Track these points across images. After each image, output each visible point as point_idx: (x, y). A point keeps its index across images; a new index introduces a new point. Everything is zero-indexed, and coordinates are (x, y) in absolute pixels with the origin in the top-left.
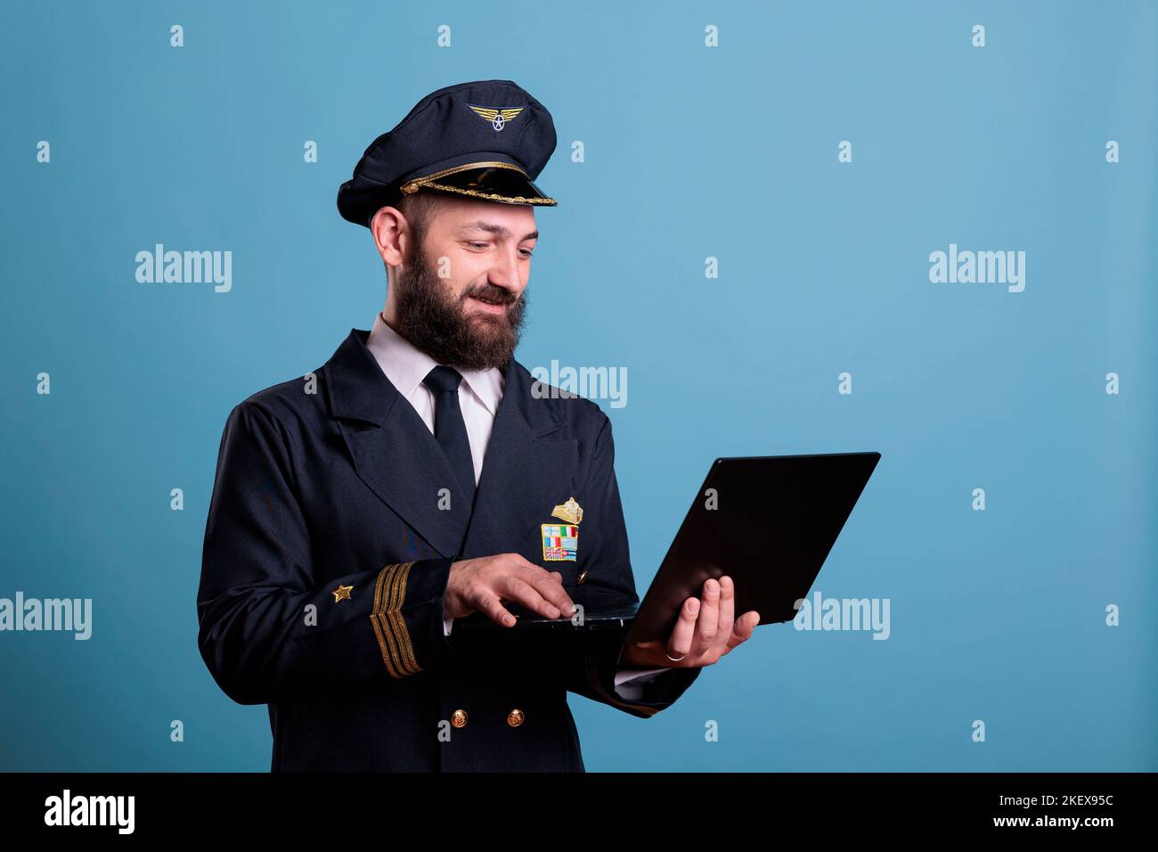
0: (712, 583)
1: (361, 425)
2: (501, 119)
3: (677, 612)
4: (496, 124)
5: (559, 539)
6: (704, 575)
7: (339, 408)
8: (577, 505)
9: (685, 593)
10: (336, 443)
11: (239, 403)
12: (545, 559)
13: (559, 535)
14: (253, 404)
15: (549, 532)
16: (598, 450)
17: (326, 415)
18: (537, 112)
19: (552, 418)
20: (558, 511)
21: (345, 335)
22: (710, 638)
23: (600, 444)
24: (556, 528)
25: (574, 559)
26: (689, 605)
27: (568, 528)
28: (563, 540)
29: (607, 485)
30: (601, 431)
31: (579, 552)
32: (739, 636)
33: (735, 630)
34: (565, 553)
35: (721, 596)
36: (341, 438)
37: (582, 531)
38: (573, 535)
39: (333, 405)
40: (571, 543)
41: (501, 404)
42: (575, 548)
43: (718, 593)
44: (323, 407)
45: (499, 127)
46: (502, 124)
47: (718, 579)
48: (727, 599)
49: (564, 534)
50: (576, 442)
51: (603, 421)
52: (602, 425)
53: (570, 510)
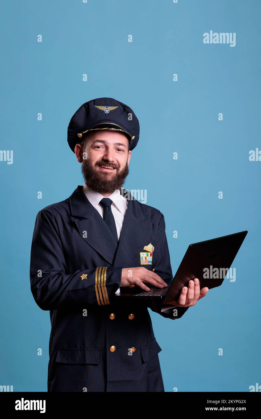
0: (192, 282)
1: (81, 218)
2: (108, 110)
3: (180, 292)
4: (106, 111)
5: (146, 257)
6: (189, 279)
7: (74, 213)
8: (152, 246)
9: (183, 285)
10: (73, 225)
11: (41, 210)
12: (141, 264)
13: (146, 256)
14: (46, 210)
15: (143, 255)
16: (160, 226)
17: (70, 215)
18: (126, 108)
19: (144, 215)
20: (146, 248)
21: (76, 187)
22: (191, 299)
23: (160, 225)
24: (145, 253)
25: (151, 264)
26: (184, 289)
27: (149, 254)
28: (147, 258)
29: (163, 239)
30: (161, 220)
31: (152, 261)
32: (202, 295)
33: (201, 294)
34: (148, 262)
35: (195, 285)
36: (74, 223)
37: (154, 254)
38: (151, 256)
39: (72, 212)
40: (150, 259)
41: (127, 211)
42: (151, 260)
43: (194, 285)
44: (69, 212)
45: (107, 112)
46: (108, 111)
47: (193, 280)
48: (197, 286)
49: (148, 256)
50: (152, 224)
51: (161, 217)
52: (161, 218)
53: (150, 248)
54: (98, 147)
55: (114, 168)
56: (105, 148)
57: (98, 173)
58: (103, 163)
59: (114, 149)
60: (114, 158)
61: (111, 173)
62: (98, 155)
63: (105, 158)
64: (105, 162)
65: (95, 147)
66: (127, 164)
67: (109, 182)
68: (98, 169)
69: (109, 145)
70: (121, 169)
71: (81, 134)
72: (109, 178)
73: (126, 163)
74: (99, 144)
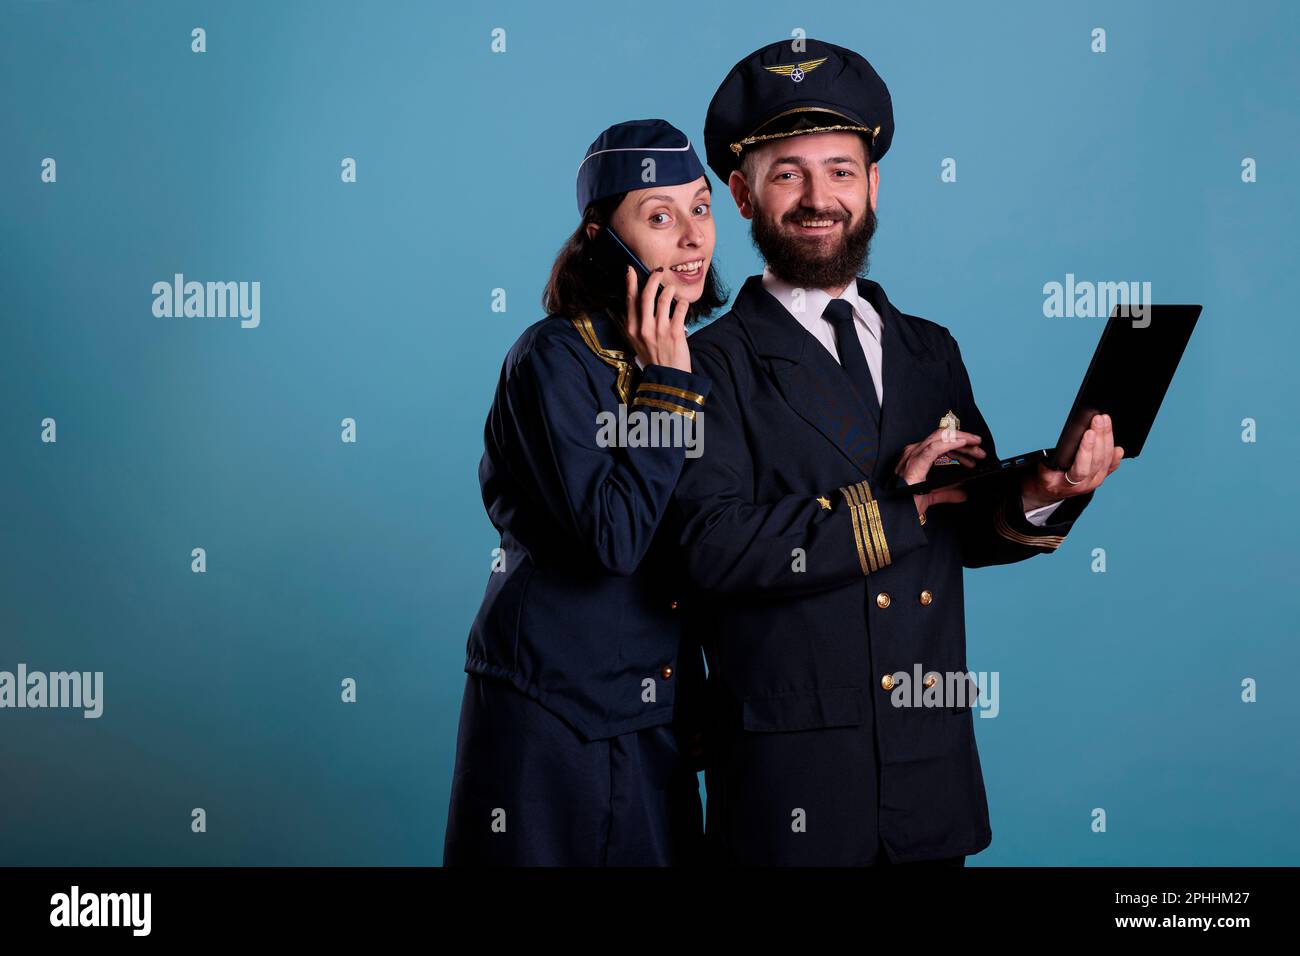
2: (800, 72)
4: (795, 76)
7: (761, 348)
8: (954, 417)
18: (848, 57)
35: (1104, 430)
43: (1103, 427)
45: (800, 79)
46: (802, 76)
54: (785, 176)
55: (835, 222)
56: (801, 175)
57: (796, 242)
58: (801, 212)
59: (827, 175)
60: (830, 198)
61: (828, 236)
62: (787, 198)
63: (805, 203)
64: (805, 211)
65: (777, 177)
66: (868, 204)
67: (828, 262)
68: (792, 229)
69: (810, 167)
70: (855, 219)
71: (739, 146)
72: (827, 251)
73: (865, 201)
74: (787, 168)
